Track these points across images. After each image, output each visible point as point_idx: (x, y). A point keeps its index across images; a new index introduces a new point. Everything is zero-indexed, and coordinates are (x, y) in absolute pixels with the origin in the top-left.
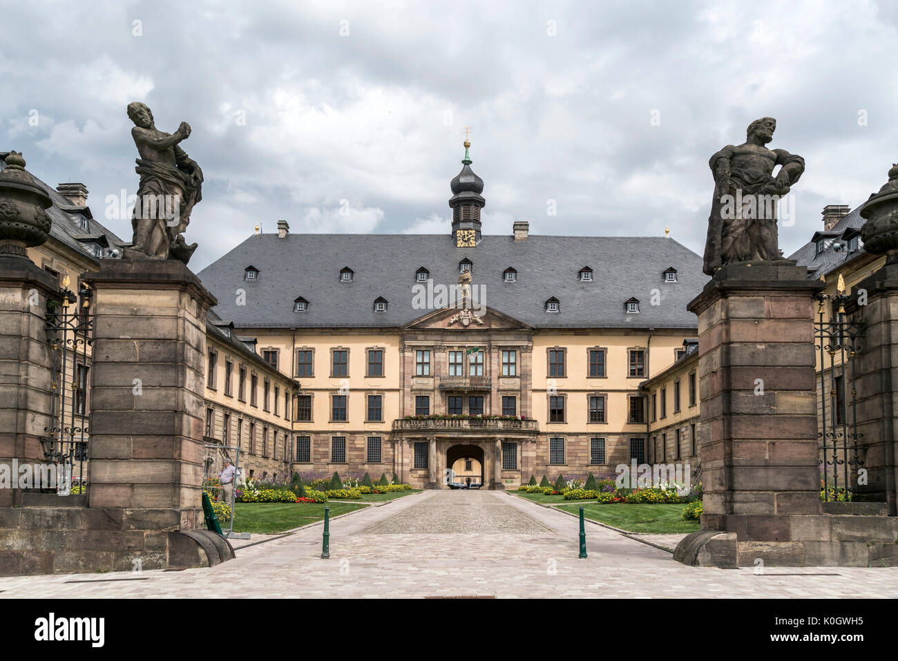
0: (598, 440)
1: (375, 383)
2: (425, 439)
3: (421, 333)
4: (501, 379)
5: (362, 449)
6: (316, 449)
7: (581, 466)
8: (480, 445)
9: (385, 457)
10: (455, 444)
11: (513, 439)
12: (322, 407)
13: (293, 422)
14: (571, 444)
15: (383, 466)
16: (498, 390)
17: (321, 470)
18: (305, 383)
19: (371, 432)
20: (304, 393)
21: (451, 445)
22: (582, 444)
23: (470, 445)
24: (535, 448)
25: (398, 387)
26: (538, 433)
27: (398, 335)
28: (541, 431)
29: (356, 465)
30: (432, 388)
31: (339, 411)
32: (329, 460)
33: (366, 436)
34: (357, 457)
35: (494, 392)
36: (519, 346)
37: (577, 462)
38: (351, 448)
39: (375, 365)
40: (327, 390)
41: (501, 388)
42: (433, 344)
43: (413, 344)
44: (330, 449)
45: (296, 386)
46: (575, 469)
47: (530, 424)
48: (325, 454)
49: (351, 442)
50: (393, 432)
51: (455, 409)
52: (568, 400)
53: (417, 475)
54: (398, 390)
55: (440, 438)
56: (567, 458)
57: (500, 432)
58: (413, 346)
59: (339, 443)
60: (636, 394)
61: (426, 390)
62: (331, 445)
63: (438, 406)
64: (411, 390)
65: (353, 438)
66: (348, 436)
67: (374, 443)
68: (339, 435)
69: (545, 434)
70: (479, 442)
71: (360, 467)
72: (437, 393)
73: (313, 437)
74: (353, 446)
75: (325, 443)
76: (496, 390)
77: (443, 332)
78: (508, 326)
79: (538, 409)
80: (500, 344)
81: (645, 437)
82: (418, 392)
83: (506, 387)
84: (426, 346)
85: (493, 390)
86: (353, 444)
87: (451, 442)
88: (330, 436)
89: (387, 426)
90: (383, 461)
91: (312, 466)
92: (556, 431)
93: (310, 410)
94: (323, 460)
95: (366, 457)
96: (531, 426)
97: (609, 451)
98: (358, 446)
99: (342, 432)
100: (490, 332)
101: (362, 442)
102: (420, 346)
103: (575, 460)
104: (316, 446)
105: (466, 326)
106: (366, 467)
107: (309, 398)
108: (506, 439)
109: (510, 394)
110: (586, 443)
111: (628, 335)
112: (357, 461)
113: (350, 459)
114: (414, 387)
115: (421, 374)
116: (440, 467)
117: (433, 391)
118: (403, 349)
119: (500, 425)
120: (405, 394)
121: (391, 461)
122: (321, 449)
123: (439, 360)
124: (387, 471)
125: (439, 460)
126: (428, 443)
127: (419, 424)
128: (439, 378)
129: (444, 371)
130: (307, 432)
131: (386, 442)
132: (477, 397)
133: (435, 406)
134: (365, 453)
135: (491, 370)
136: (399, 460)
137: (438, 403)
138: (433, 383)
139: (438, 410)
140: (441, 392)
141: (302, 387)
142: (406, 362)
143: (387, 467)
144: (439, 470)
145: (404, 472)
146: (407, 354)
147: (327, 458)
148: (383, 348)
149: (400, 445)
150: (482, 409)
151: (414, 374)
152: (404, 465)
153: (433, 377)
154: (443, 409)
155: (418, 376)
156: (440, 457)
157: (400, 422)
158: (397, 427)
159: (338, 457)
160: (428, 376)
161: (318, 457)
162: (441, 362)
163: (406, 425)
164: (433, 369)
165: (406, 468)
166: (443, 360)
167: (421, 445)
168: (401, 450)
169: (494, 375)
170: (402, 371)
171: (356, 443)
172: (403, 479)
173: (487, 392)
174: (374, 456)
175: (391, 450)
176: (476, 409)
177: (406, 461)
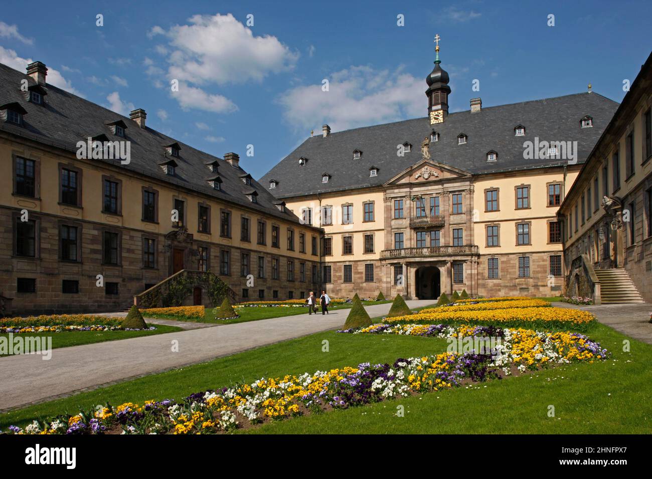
0: (524, 257)
1: (369, 226)
2: (399, 263)
3: (396, 187)
4: (451, 216)
5: (361, 273)
6: (334, 274)
7: (511, 279)
8: (437, 266)
9: (376, 277)
10: (420, 266)
11: (460, 260)
12: (337, 245)
13: (321, 256)
14: (503, 262)
15: (374, 284)
16: (450, 225)
17: (338, 288)
18: (327, 230)
19: (367, 260)
20: (326, 237)
21: (418, 267)
22: (512, 262)
23: (431, 267)
24: (476, 267)
25: (383, 228)
26: (479, 256)
27: (382, 191)
28: (481, 253)
29: (359, 284)
30: (404, 227)
31: (348, 248)
32: (342, 281)
33: (364, 264)
34: (359, 278)
36: (463, 191)
37: (508, 276)
39: (368, 214)
40: (340, 233)
41: (451, 223)
42: (404, 195)
43: (392, 196)
44: (342, 274)
45: (321, 232)
46: (506, 282)
47: (473, 249)
48: (341, 276)
49: (355, 268)
50: (381, 260)
51: (421, 240)
52: (501, 228)
53: (396, 290)
54: (383, 230)
55: (409, 262)
56: (500, 274)
57: (449, 256)
58: (392, 198)
59: (348, 269)
60: (555, 220)
61: (401, 229)
62: (343, 271)
63: (409, 239)
64: (392, 229)
65: (356, 265)
66: (353, 264)
67: (369, 268)
68: (347, 264)
69: (484, 255)
70: (437, 264)
71: (361, 285)
72: (408, 230)
73: (332, 266)
74: (356, 271)
75: (339, 270)
76: (448, 224)
77: (411, 185)
78: (455, 176)
79: (479, 237)
80: (450, 190)
81: (562, 254)
82: (396, 230)
83: (455, 222)
84: (400, 197)
85: (446, 224)
86: (357, 269)
87: (418, 265)
88: (343, 264)
89: (376, 256)
90: (374, 280)
91: (332, 285)
92: (492, 253)
93: (331, 248)
94: (339, 281)
95: (364, 278)
96: (474, 250)
97: (533, 267)
98: (359, 271)
99: (350, 261)
100: (443, 182)
101: (362, 268)
102: (397, 197)
103: (507, 274)
104: (334, 272)
105: (427, 179)
106: (364, 284)
107: (330, 239)
108: (454, 261)
109: (457, 227)
110: (515, 261)
111: (547, 172)
112: (359, 281)
113: (355, 280)
114: (393, 227)
115: (398, 217)
116: (410, 284)
117: (406, 228)
118: (386, 200)
119: (450, 250)
120: (388, 232)
121: (380, 281)
122: (338, 274)
123: (409, 206)
124: (378, 288)
125: (410, 279)
126: (401, 267)
127: (396, 253)
128: (409, 219)
129: (412, 214)
130: (328, 262)
131: (377, 267)
132: (435, 231)
133: (407, 240)
134: (364, 275)
135: (444, 210)
136: (384, 280)
137: (409, 237)
138: (406, 222)
139: (409, 242)
140: (411, 229)
141: (326, 233)
142: (388, 210)
143: (378, 284)
144: (410, 286)
145: (387, 287)
146: (389, 204)
147: (341, 279)
148: (374, 201)
149: (384, 269)
150: (439, 239)
151: (393, 218)
152: (387, 282)
153: (405, 219)
154: (413, 241)
155: (395, 219)
156: (410, 276)
157: (384, 252)
158: (382, 256)
159: (348, 279)
160: (402, 218)
161: (336, 279)
162: (410, 207)
163: (388, 254)
164: (405, 213)
165: (389, 285)
166: (412, 206)
167: (398, 269)
168: (385, 273)
169: (446, 214)
170: (386, 216)
171: (358, 268)
172: (387, 293)
173: (442, 226)
174: (369, 277)
175: (380, 272)
176: (435, 240)
177: (389, 280)
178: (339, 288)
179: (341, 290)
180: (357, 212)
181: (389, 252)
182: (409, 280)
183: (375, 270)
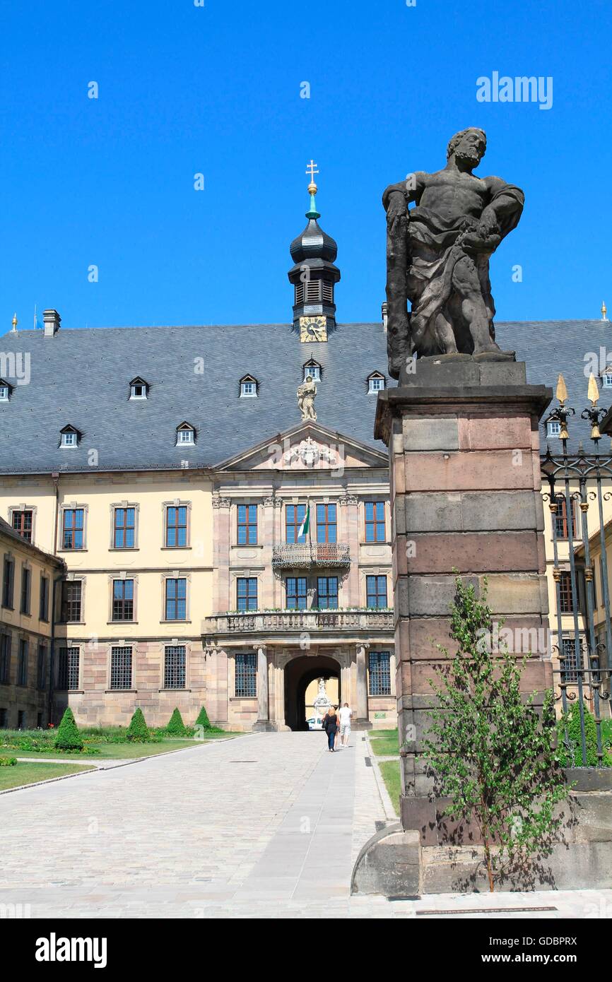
1: (176, 558)
2: (251, 647)
3: (244, 476)
4: (363, 548)
5: (156, 667)
6: (88, 668)
8: (334, 656)
9: (191, 678)
11: (384, 645)
12: (96, 598)
13: (54, 624)
15: (187, 694)
16: (360, 566)
17: (95, 703)
18: (73, 560)
19: (170, 639)
20: (70, 578)
21: (290, 658)
23: (319, 656)
25: (211, 565)
27: (211, 480)
29: (148, 693)
30: (260, 565)
31: (123, 610)
32: (107, 686)
33: (161, 646)
34: (150, 679)
35: (353, 567)
38: (141, 665)
39: (176, 532)
40: (104, 571)
41: (363, 562)
42: (261, 495)
43: (232, 495)
44: (107, 668)
45: (60, 566)
48: (102, 674)
49: (140, 655)
50: (204, 638)
51: (297, 598)
53: (240, 709)
54: (211, 569)
55: (273, 646)
57: (363, 634)
58: (232, 498)
59: (123, 657)
60: (566, 568)
61: (251, 569)
62: (109, 661)
63: (271, 593)
64: (231, 569)
65: (143, 650)
66: (134, 645)
67: (175, 655)
68: (122, 644)
70: (333, 651)
71: (153, 696)
72: (269, 572)
73: (82, 646)
74: (143, 662)
75: (100, 658)
76: (356, 566)
77: (277, 476)
80: (360, 493)
82: (241, 571)
83: (372, 561)
84: (252, 498)
85: (351, 565)
86: (144, 657)
87: (289, 652)
88: (108, 646)
89: (195, 627)
90: (187, 686)
91: (82, 695)
93: (79, 604)
94: (98, 686)
95: (162, 679)
98: (150, 662)
99: (127, 639)
100: (346, 474)
101: (156, 655)
102: (243, 498)
104: (88, 662)
106: (163, 695)
107: (78, 584)
108: (373, 645)
109: (376, 572)
112: (150, 686)
113: (138, 683)
114: (234, 565)
115: (245, 543)
116: (273, 694)
117: (263, 569)
118: (218, 503)
119: (364, 622)
120: (221, 575)
121: (202, 687)
122: (95, 669)
123: (271, 519)
124: (195, 703)
125: (273, 683)
126: (255, 655)
127: (241, 624)
128: (271, 548)
129: (277, 538)
130: (74, 640)
131: (194, 654)
132: (328, 578)
133: (266, 594)
134: (161, 673)
135: (348, 534)
136: (212, 684)
137: (271, 588)
138: (262, 556)
139: (271, 599)
140: (275, 571)
141: (69, 568)
142: (222, 524)
143: (195, 695)
144: (274, 699)
145: (219, 703)
146: (224, 511)
147: (103, 682)
148: (188, 502)
149: (213, 659)
150: (337, 596)
151: (235, 543)
152: (219, 691)
153: (262, 547)
154: (278, 598)
155: (239, 546)
156: (273, 678)
157: (213, 621)
158: (208, 629)
159: (121, 680)
160: (255, 546)
161: (89, 680)
162: (274, 522)
163: (222, 626)
164: (262, 534)
165: (224, 698)
166: (277, 519)
167: (246, 659)
168: (215, 668)
169: (354, 543)
170: (217, 539)
171: (147, 655)
172: (219, 715)
173: (344, 567)
174: (174, 676)
175: (201, 666)
176: (328, 597)
177: (223, 684)
178: (99, 703)
179: (102, 707)
180: (150, 525)
181: (226, 620)
182: (270, 685)
183: (188, 661)
